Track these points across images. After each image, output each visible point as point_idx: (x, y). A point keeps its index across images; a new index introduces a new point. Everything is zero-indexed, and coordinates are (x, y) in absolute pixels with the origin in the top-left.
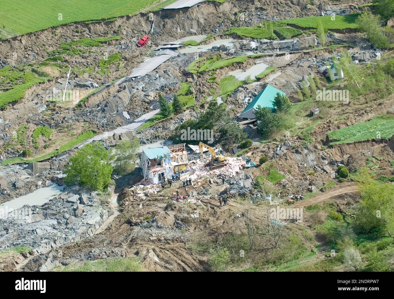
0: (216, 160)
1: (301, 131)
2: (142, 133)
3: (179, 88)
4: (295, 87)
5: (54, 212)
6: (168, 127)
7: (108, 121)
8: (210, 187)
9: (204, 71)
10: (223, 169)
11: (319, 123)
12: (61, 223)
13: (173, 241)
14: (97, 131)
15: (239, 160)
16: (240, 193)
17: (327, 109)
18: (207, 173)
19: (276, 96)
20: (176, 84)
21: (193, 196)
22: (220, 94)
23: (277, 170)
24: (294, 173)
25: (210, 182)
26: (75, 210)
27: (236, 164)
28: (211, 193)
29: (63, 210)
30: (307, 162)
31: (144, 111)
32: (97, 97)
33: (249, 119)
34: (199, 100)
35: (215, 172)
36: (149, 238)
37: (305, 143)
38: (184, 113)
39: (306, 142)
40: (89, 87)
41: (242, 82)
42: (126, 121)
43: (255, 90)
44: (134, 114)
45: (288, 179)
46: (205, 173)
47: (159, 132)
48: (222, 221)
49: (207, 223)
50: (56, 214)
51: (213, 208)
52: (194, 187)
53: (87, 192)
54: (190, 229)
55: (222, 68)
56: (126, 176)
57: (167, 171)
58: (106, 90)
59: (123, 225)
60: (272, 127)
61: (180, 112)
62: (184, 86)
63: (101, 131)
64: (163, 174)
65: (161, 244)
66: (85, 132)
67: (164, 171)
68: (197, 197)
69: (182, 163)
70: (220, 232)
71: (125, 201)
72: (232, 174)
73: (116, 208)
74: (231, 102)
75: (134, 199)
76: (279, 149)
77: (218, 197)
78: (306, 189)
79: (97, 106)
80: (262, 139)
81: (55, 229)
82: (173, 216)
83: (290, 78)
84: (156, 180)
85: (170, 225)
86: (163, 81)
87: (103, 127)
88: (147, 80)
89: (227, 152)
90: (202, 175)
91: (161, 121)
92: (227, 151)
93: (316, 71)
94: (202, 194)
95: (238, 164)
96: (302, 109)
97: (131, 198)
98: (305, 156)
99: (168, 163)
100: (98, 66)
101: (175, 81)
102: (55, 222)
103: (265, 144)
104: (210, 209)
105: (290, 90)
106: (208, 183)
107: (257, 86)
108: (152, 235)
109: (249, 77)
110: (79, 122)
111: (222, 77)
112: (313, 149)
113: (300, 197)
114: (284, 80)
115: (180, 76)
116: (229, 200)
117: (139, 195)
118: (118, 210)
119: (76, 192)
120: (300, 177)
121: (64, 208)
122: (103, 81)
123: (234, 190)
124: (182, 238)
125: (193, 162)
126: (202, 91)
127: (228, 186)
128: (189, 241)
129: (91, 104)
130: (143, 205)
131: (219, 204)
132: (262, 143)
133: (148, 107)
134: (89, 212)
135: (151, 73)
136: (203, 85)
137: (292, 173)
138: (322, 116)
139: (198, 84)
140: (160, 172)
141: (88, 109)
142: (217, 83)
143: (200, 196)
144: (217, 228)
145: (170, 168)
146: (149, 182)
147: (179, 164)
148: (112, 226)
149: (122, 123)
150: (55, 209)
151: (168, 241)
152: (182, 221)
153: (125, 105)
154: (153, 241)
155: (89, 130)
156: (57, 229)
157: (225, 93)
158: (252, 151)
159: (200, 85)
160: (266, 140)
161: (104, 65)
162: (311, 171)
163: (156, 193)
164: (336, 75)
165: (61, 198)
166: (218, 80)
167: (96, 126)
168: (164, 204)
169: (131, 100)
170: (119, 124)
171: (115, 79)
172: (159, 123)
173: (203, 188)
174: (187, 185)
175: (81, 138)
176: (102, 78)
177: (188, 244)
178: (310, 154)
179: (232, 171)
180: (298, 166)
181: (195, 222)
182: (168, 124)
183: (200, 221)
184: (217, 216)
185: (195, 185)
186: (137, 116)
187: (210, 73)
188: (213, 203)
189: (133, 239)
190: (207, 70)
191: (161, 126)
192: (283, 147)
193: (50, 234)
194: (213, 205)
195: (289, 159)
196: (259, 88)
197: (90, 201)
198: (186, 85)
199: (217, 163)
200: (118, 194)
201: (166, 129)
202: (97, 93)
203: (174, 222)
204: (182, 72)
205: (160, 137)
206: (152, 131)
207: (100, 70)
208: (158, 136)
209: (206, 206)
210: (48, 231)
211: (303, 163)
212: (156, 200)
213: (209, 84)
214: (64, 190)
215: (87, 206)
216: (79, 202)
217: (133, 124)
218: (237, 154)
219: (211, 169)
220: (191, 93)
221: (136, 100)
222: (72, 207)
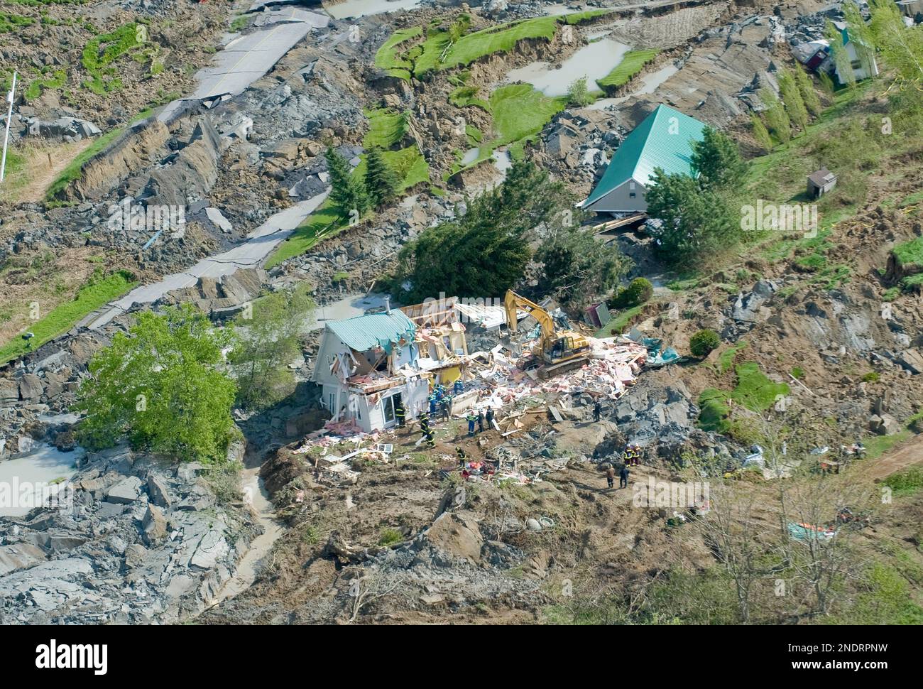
0: (559, 346)
1: (794, 248)
2: (286, 272)
3: (366, 128)
4: (738, 111)
5: (74, 536)
6: (366, 250)
7: (167, 239)
8: (557, 431)
9: (431, 70)
10: (579, 374)
11: (845, 217)
12: (107, 567)
13: (494, 605)
14: (137, 274)
15: (624, 344)
16: (662, 445)
17: (857, 172)
18: (534, 390)
19: (702, 138)
20: (353, 113)
21: (512, 464)
22: (498, 141)
23: (759, 371)
24: (814, 378)
25: (550, 416)
26: (141, 525)
27: (617, 357)
28: (565, 452)
29: (101, 528)
30: (845, 341)
31: (272, 204)
32: (110, 167)
33: (619, 216)
34: (439, 164)
35: (558, 386)
36: (420, 600)
37: (826, 282)
38: (401, 204)
39: (829, 280)
40: (73, 134)
41: (562, 100)
42: (223, 238)
43: (609, 124)
44: (242, 214)
45: (801, 397)
46: (527, 390)
47: (340, 267)
48: (631, 536)
49: (585, 545)
50: (82, 542)
51: (589, 498)
52: (504, 435)
53: (161, 468)
54: (535, 564)
55: (485, 59)
56: (272, 412)
57: (412, 386)
58: (131, 144)
59: (315, 565)
60: (706, 234)
61: (391, 203)
62: (379, 119)
63: (150, 272)
64: (398, 398)
65: (460, 615)
66: (99, 277)
67: (400, 389)
68: (524, 464)
69: (452, 361)
70: (631, 571)
71: (292, 489)
72: (613, 389)
73: (263, 512)
74: (545, 164)
75: (321, 483)
76: (739, 304)
77: (592, 462)
78: (864, 427)
79: (115, 193)
80: (671, 277)
81: (91, 587)
82: (475, 527)
83: (711, 81)
84: (377, 419)
85: (472, 557)
86: (307, 108)
87: (153, 259)
88: (253, 104)
89: (577, 323)
90: (519, 396)
91: (337, 232)
92: (578, 317)
93: (788, 58)
94: (538, 455)
95: (624, 357)
96: (775, 177)
97: (309, 478)
98: (838, 324)
99: (410, 364)
100: (81, 68)
101: (347, 107)
102: (85, 567)
103: (691, 292)
104: (580, 501)
105: (722, 119)
106: (545, 419)
107: (612, 113)
108: (426, 590)
109: (580, 86)
110: (70, 246)
111: (493, 88)
112: (862, 300)
113: (856, 450)
114: (692, 91)
115: (359, 90)
116: (632, 469)
117: (333, 469)
118: (273, 520)
119: (128, 469)
120: (834, 388)
121: (104, 520)
122: (109, 113)
123: (642, 437)
124: (521, 594)
125: (480, 358)
126: (442, 134)
127: (614, 426)
128: (545, 602)
129: (95, 187)
130: (355, 498)
131: (603, 483)
132: (678, 288)
133: (284, 189)
134: (187, 528)
135: (262, 84)
136: (440, 115)
137: (807, 378)
138: (850, 199)
139: (422, 111)
140: (389, 394)
141: (88, 205)
142: (481, 108)
143: (534, 463)
144: (620, 559)
145: (418, 377)
146: (352, 425)
147: (445, 363)
148: (278, 568)
149: (211, 244)
150: (76, 527)
151: (479, 605)
152: (505, 541)
153: (208, 189)
154: (433, 607)
155: (112, 272)
156: (97, 588)
157: (515, 137)
158: (654, 315)
159: (429, 115)
160: (688, 278)
161: (99, 62)
162: (865, 370)
163: (385, 457)
164: (856, 65)
165: (84, 490)
166: (483, 99)
167: (131, 257)
168: (423, 491)
169: (224, 172)
170: (203, 250)
171: (147, 107)
172: (333, 238)
173: (534, 436)
174: (481, 429)
175: (89, 296)
176: (107, 106)
177: (544, 612)
178: (853, 316)
179: (611, 380)
180: (821, 356)
181: (546, 543)
182: (364, 241)
183: (562, 539)
184: (610, 522)
185: (504, 428)
186: (252, 220)
187: (453, 77)
188: (585, 483)
189: (368, 605)
190: (442, 67)
191: (343, 249)
192: (753, 297)
193: (79, 604)
194: (585, 487)
195: (791, 335)
196: (621, 119)
197: (178, 495)
198: (386, 118)
199: (561, 357)
200: (259, 469)
201: (361, 257)
202: (109, 150)
203: (482, 544)
204: (363, 76)
205: (348, 284)
206: (317, 267)
207: (90, 78)
208: (343, 282)
209: (565, 490)
210: (72, 597)
211: (834, 345)
212: (394, 480)
213: (457, 110)
214: (84, 464)
215: (176, 510)
216: (145, 498)
217: (246, 246)
218: (610, 325)
219: (542, 377)
220: (410, 142)
221: (238, 171)
222: (130, 516)
